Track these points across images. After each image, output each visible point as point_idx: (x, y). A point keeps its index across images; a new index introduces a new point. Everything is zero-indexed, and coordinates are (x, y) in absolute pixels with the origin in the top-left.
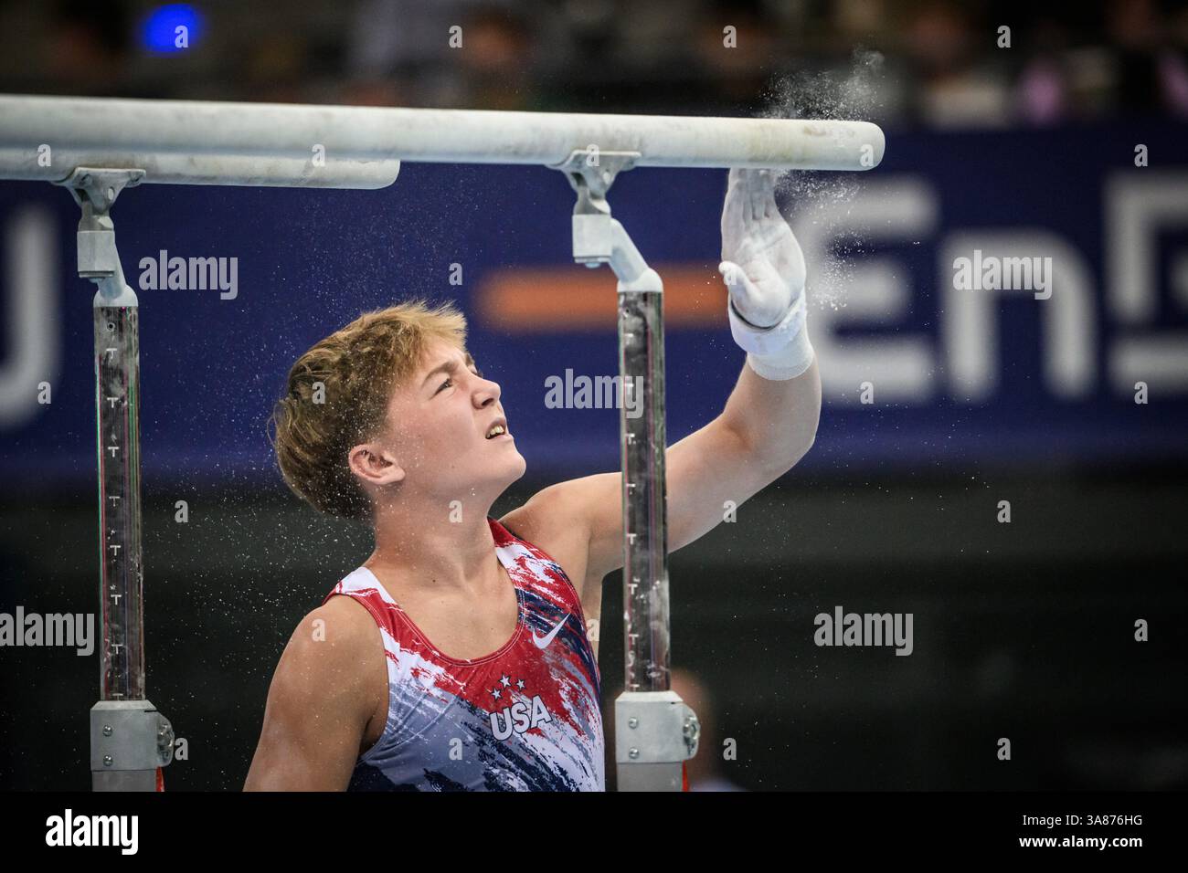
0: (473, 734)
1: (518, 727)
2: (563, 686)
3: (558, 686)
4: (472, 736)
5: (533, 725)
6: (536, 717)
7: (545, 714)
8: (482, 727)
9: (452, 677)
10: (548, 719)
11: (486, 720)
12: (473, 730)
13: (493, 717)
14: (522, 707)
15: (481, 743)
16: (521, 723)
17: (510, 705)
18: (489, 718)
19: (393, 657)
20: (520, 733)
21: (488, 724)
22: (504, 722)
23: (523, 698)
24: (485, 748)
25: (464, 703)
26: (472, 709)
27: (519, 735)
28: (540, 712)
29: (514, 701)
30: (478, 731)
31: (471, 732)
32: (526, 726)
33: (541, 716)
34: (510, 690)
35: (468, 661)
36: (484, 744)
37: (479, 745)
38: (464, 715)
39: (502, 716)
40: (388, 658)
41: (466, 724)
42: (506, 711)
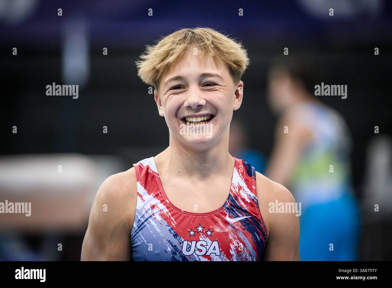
0: (172, 247)
1: (197, 252)
2: (234, 243)
3: (231, 241)
4: (170, 248)
5: (208, 254)
6: (211, 251)
7: (217, 251)
8: (177, 245)
9: (170, 215)
10: (218, 254)
11: (181, 243)
12: (172, 245)
13: (185, 243)
14: (204, 244)
15: (174, 253)
16: (201, 251)
17: (197, 241)
18: (183, 242)
19: (141, 196)
20: (198, 256)
21: (181, 245)
22: (190, 247)
23: (208, 240)
24: (176, 257)
25: (172, 231)
26: (176, 236)
27: (197, 256)
28: (214, 249)
29: (201, 239)
30: (175, 247)
31: (171, 246)
32: (203, 253)
33: (214, 251)
34: (201, 233)
35: (182, 210)
36: (176, 254)
37: (173, 254)
38: (171, 237)
39: (190, 244)
40: (138, 197)
41: (169, 241)
42: (194, 243)
